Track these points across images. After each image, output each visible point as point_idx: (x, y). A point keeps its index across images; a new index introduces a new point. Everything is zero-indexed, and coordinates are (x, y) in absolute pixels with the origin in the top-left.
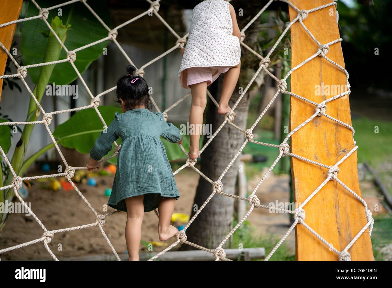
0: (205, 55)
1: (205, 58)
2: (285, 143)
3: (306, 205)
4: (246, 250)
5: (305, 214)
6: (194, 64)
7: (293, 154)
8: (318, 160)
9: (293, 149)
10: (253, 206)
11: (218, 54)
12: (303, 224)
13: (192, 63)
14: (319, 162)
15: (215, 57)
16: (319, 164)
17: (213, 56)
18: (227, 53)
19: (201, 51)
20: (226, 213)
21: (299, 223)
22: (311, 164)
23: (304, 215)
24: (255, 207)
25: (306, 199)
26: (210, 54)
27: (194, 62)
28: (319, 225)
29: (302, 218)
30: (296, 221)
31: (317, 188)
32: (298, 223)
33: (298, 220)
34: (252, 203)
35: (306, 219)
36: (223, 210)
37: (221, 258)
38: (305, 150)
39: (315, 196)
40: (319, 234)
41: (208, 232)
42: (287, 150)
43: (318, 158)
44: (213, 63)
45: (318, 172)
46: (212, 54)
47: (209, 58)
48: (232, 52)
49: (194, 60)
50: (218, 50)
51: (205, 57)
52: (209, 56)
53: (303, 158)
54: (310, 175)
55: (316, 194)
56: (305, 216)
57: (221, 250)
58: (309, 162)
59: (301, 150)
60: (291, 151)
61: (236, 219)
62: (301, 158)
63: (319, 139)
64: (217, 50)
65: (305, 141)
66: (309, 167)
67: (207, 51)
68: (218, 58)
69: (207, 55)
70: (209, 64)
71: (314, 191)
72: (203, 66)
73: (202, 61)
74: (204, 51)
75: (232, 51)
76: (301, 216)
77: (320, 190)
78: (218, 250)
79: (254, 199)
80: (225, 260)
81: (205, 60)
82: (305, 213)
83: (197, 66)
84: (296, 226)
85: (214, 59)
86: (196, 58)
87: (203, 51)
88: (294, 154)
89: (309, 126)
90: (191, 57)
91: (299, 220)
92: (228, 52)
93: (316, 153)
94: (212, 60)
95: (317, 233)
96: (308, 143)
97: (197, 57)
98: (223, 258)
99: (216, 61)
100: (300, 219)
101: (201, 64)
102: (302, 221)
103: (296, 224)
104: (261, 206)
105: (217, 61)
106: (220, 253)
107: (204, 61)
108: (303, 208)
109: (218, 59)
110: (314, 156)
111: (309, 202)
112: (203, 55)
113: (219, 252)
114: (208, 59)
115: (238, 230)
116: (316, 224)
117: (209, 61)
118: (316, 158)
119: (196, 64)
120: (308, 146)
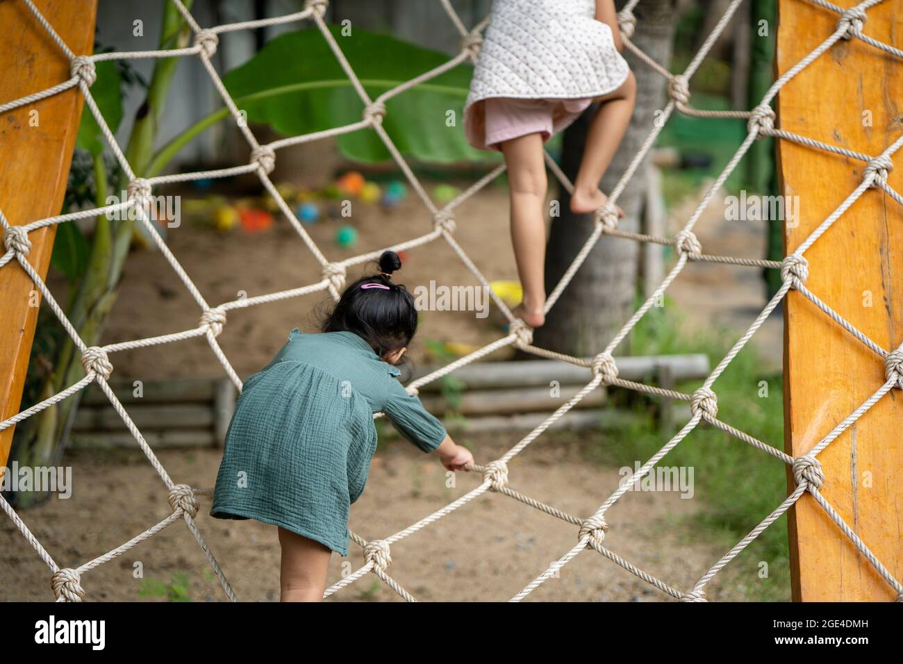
0: (523, 67)
1: (521, 75)
2: (764, 108)
3: (811, 246)
4: (663, 361)
5: (808, 269)
6: (493, 91)
7: (782, 132)
8: (840, 141)
9: (783, 117)
10: (684, 257)
11: (554, 67)
12: (801, 291)
13: (489, 86)
14: (845, 147)
15: (548, 73)
16: (844, 151)
17: (541, 70)
18: (580, 65)
19: (514, 58)
20: (618, 277)
21: (793, 289)
22: (825, 154)
23: (806, 269)
24: (689, 260)
25: (811, 233)
26: (534, 66)
27: (494, 83)
28: (840, 292)
29: (799, 277)
30: (785, 284)
31: (837, 206)
32: (790, 289)
33: (790, 282)
34: (683, 250)
35: (809, 278)
36: (610, 271)
37: (605, 378)
38: (810, 119)
39: (832, 226)
40: (839, 312)
41: (575, 320)
42: (768, 124)
43: (842, 136)
44: (540, 90)
45: (840, 171)
46: (540, 65)
47: (532, 74)
48: (593, 62)
49: (495, 77)
50: (556, 57)
51: (522, 71)
52: (533, 69)
53: (805, 139)
54: (821, 176)
55: (834, 220)
56: (808, 273)
57: (608, 359)
58: (821, 148)
59: (802, 120)
60: (777, 125)
61: (641, 292)
62: (801, 139)
63: (845, 94)
64: (552, 57)
65: (812, 97)
66: (820, 159)
67: (528, 58)
68: (553, 75)
69: (526, 68)
70: (532, 91)
71: (830, 213)
72: (516, 95)
73: (513, 83)
74: (521, 57)
75: (593, 58)
76: (799, 273)
77: (846, 213)
78: (602, 359)
79: (688, 243)
80: (615, 383)
81: (521, 81)
82: (807, 264)
83: (500, 95)
84: (786, 295)
85: (543, 78)
86: (500, 74)
87: (518, 57)
88: (784, 133)
89: (821, 62)
90: (487, 72)
91: (793, 282)
92: (581, 60)
93: (837, 125)
94: (539, 80)
95: (835, 310)
96: (818, 103)
97: (503, 72)
98: (609, 378)
99: (548, 84)
100: (796, 278)
101: (512, 89)
102: (798, 283)
103: (785, 292)
104: (702, 257)
105: (552, 85)
106: (605, 366)
107: (517, 84)
108: (804, 255)
109: (553, 80)
110: (832, 133)
111: (818, 239)
112: (517, 67)
113: (604, 364)
114: (530, 80)
115: (646, 317)
116: (833, 290)
117: (531, 83)
118: (837, 138)
119: (498, 89)
120: (818, 110)
